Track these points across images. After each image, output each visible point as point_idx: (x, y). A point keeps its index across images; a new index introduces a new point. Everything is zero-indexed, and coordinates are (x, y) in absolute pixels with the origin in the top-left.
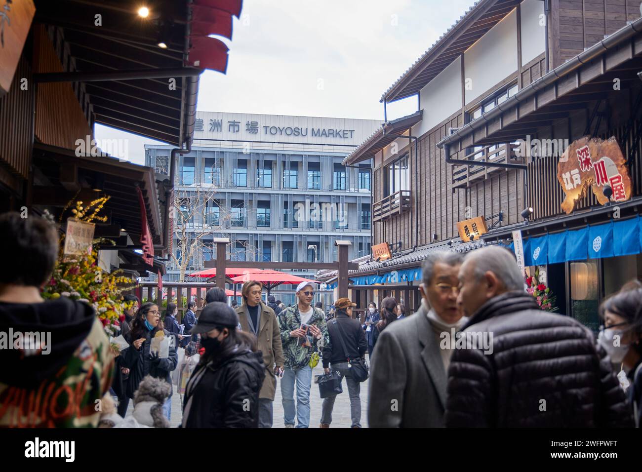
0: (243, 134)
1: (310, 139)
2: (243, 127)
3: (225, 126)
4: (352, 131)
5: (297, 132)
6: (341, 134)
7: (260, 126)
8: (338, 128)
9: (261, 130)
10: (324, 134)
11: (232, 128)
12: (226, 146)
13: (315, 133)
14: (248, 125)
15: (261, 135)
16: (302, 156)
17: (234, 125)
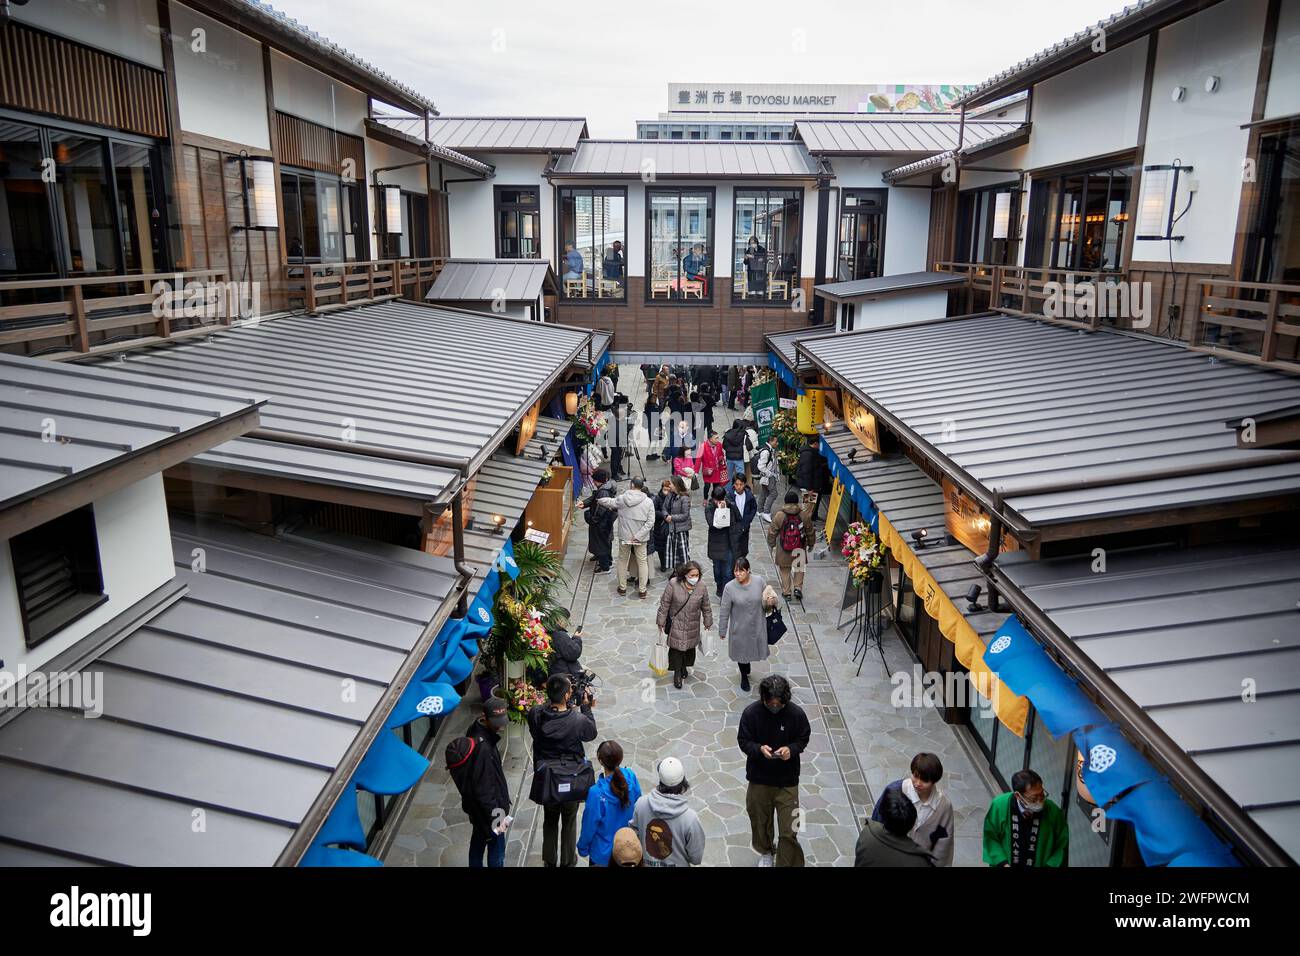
0: (728, 105)
1: (792, 107)
2: (727, 97)
3: (710, 97)
4: (833, 98)
5: (779, 100)
6: (823, 100)
7: (744, 96)
8: (819, 94)
9: (744, 99)
10: (806, 101)
11: (717, 99)
12: (711, 118)
13: (797, 101)
14: (732, 95)
15: (744, 106)
16: (782, 127)
17: (719, 95)
